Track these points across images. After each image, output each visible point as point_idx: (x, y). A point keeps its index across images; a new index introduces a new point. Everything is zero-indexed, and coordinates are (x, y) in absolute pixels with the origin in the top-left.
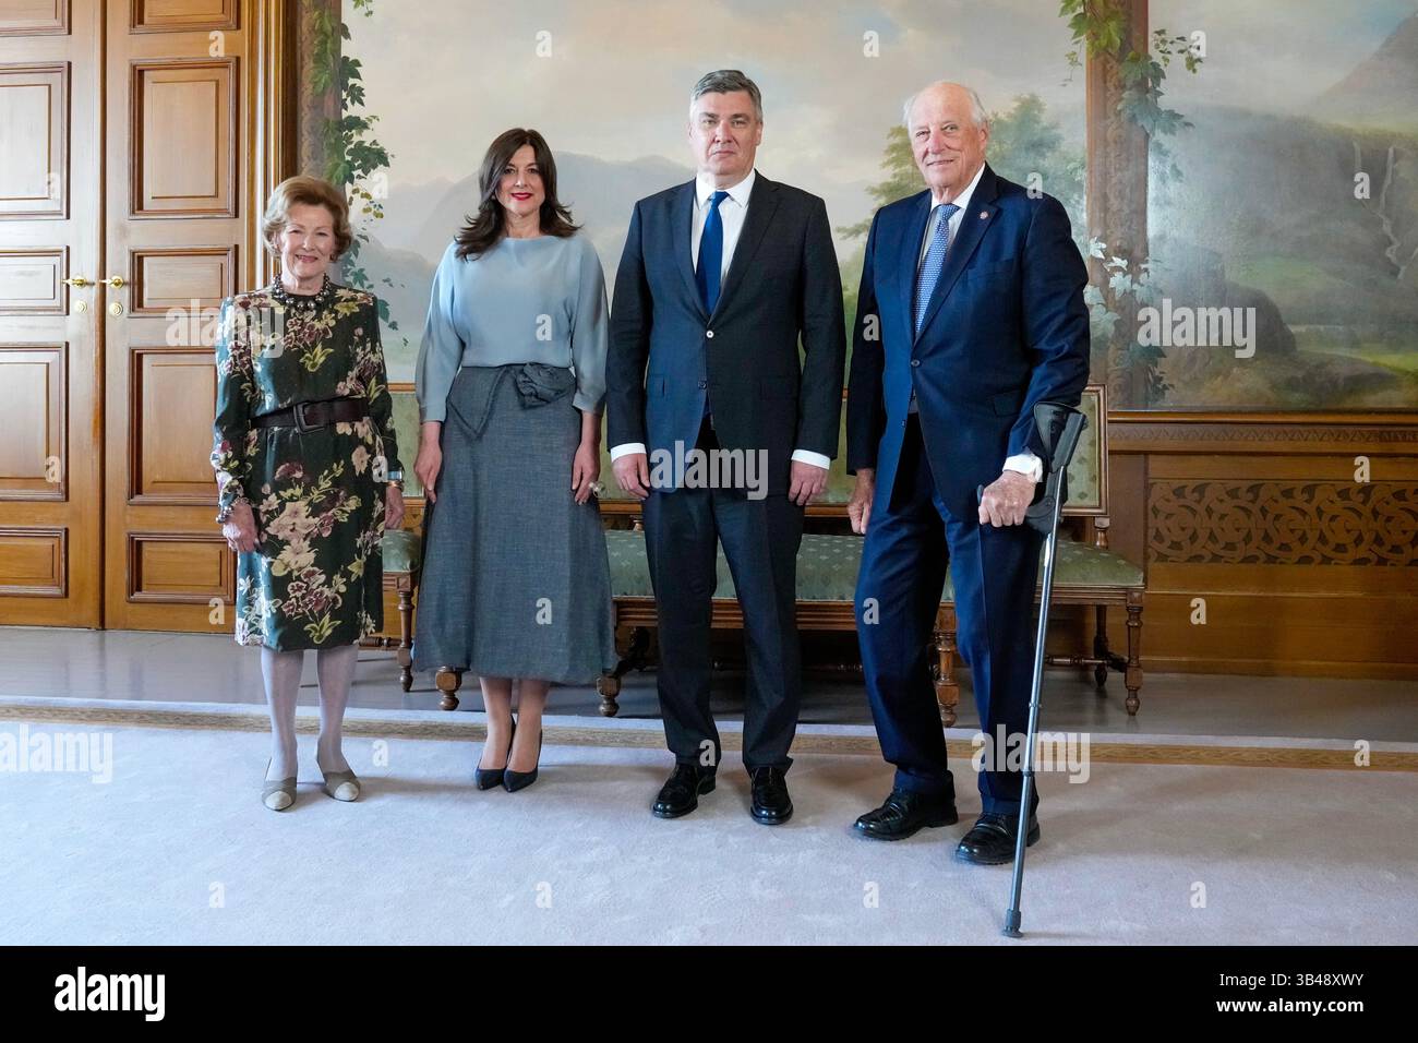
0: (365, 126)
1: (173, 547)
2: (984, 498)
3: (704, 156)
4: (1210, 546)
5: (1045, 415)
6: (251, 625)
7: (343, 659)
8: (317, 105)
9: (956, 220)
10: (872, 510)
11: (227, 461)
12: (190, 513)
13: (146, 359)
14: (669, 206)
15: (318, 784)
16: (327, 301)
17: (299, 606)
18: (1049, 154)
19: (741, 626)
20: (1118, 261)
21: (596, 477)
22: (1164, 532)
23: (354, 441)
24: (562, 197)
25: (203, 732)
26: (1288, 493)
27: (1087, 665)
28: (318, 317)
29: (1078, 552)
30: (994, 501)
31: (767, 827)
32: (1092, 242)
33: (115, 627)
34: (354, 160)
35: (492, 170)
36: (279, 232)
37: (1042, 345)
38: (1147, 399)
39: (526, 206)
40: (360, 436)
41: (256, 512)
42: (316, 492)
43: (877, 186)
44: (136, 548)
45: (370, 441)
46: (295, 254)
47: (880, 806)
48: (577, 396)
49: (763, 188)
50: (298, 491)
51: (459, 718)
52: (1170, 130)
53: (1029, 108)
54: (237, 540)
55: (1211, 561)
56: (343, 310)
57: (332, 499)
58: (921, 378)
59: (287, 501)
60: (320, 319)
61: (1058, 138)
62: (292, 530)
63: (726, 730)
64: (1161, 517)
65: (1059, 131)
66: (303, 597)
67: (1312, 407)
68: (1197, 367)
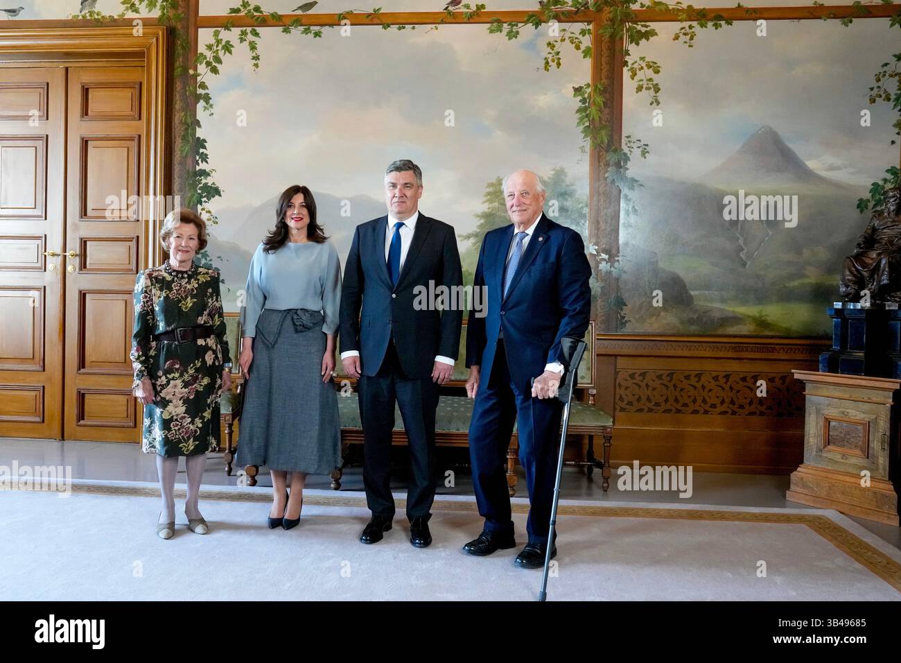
0: (208, 175)
1: (102, 397)
2: (534, 384)
3: (390, 204)
4: (648, 404)
5: (566, 343)
6: (150, 443)
7: (199, 461)
8: (183, 163)
9: (527, 241)
10: (479, 387)
11: (139, 357)
12: (112, 379)
13: (88, 296)
14: (374, 229)
15: (185, 525)
16: (193, 275)
17: (176, 434)
18: (569, 199)
19: (407, 444)
20: (604, 256)
21: (333, 369)
22: (624, 397)
23: (206, 348)
24: (319, 221)
25: (122, 497)
26: (687, 377)
27: (583, 466)
28: (189, 282)
29: (580, 407)
30: (539, 386)
31: (418, 549)
32: (590, 245)
33: (70, 439)
34: (202, 193)
35: (282, 206)
36: (169, 238)
37: (566, 307)
38: (617, 328)
39: (300, 224)
40: (209, 345)
41: (154, 385)
42: (187, 375)
43: (480, 214)
44: (81, 397)
45: (215, 348)
46: (178, 250)
47: (476, 538)
48: (325, 326)
49: (422, 220)
50: (177, 375)
51: (257, 490)
52: (632, 188)
53: (560, 174)
54: (143, 398)
55: (648, 412)
56: (202, 279)
57: (195, 379)
58: (506, 323)
59: (171, 380)
60: (190, 283)
61: (574, 191)
62: (173, 395)
63: (397, 498)
64: (623, 388)
65: (574, 187)
66: (179, 429)
67: (701, 333)
68: (642, 312)
